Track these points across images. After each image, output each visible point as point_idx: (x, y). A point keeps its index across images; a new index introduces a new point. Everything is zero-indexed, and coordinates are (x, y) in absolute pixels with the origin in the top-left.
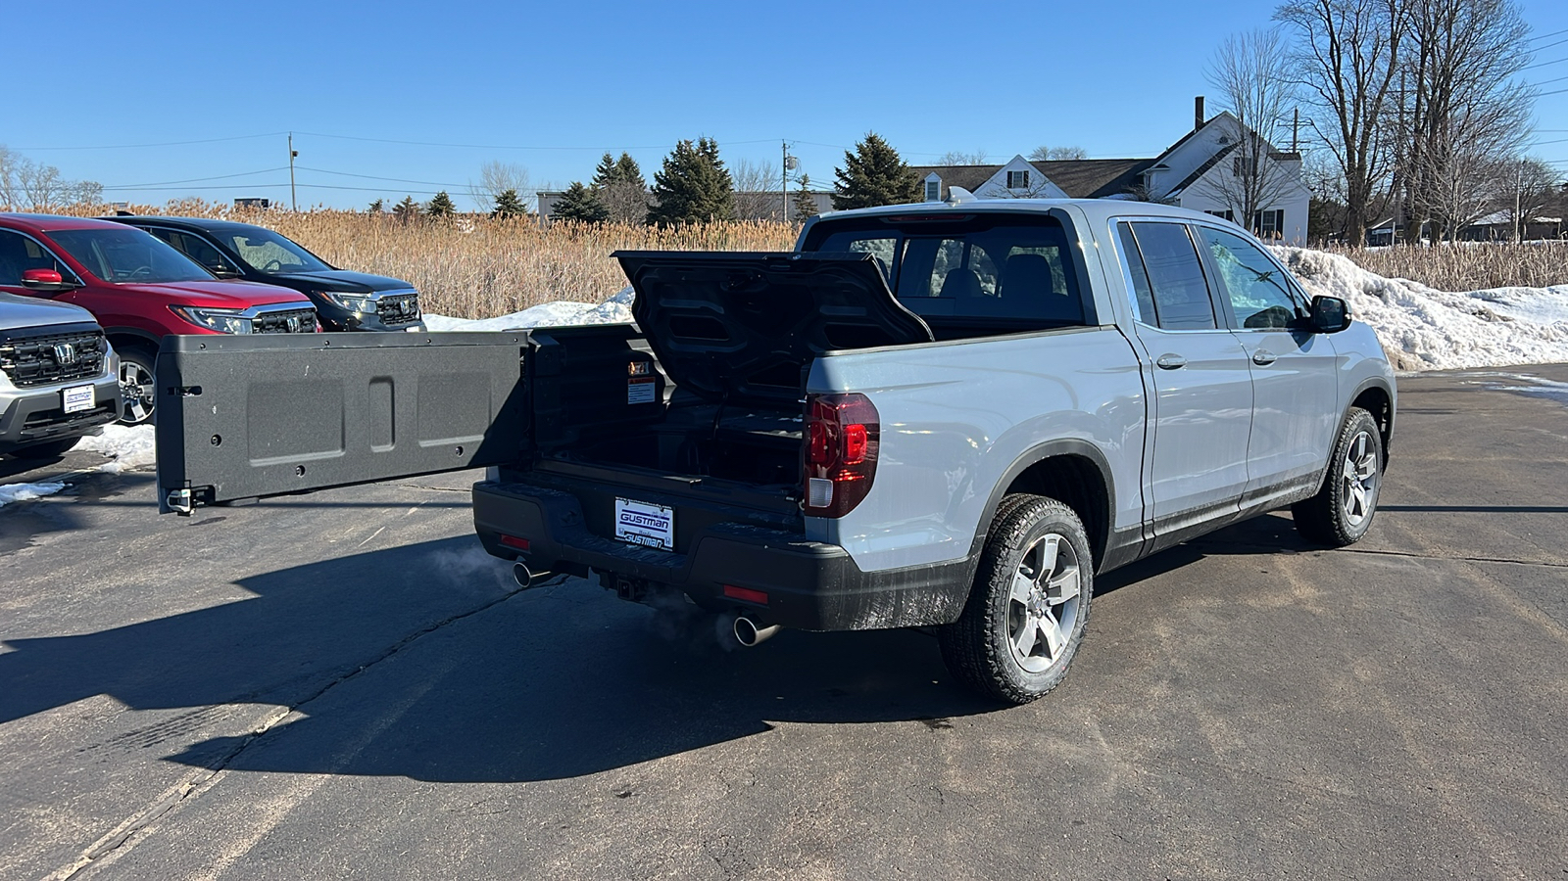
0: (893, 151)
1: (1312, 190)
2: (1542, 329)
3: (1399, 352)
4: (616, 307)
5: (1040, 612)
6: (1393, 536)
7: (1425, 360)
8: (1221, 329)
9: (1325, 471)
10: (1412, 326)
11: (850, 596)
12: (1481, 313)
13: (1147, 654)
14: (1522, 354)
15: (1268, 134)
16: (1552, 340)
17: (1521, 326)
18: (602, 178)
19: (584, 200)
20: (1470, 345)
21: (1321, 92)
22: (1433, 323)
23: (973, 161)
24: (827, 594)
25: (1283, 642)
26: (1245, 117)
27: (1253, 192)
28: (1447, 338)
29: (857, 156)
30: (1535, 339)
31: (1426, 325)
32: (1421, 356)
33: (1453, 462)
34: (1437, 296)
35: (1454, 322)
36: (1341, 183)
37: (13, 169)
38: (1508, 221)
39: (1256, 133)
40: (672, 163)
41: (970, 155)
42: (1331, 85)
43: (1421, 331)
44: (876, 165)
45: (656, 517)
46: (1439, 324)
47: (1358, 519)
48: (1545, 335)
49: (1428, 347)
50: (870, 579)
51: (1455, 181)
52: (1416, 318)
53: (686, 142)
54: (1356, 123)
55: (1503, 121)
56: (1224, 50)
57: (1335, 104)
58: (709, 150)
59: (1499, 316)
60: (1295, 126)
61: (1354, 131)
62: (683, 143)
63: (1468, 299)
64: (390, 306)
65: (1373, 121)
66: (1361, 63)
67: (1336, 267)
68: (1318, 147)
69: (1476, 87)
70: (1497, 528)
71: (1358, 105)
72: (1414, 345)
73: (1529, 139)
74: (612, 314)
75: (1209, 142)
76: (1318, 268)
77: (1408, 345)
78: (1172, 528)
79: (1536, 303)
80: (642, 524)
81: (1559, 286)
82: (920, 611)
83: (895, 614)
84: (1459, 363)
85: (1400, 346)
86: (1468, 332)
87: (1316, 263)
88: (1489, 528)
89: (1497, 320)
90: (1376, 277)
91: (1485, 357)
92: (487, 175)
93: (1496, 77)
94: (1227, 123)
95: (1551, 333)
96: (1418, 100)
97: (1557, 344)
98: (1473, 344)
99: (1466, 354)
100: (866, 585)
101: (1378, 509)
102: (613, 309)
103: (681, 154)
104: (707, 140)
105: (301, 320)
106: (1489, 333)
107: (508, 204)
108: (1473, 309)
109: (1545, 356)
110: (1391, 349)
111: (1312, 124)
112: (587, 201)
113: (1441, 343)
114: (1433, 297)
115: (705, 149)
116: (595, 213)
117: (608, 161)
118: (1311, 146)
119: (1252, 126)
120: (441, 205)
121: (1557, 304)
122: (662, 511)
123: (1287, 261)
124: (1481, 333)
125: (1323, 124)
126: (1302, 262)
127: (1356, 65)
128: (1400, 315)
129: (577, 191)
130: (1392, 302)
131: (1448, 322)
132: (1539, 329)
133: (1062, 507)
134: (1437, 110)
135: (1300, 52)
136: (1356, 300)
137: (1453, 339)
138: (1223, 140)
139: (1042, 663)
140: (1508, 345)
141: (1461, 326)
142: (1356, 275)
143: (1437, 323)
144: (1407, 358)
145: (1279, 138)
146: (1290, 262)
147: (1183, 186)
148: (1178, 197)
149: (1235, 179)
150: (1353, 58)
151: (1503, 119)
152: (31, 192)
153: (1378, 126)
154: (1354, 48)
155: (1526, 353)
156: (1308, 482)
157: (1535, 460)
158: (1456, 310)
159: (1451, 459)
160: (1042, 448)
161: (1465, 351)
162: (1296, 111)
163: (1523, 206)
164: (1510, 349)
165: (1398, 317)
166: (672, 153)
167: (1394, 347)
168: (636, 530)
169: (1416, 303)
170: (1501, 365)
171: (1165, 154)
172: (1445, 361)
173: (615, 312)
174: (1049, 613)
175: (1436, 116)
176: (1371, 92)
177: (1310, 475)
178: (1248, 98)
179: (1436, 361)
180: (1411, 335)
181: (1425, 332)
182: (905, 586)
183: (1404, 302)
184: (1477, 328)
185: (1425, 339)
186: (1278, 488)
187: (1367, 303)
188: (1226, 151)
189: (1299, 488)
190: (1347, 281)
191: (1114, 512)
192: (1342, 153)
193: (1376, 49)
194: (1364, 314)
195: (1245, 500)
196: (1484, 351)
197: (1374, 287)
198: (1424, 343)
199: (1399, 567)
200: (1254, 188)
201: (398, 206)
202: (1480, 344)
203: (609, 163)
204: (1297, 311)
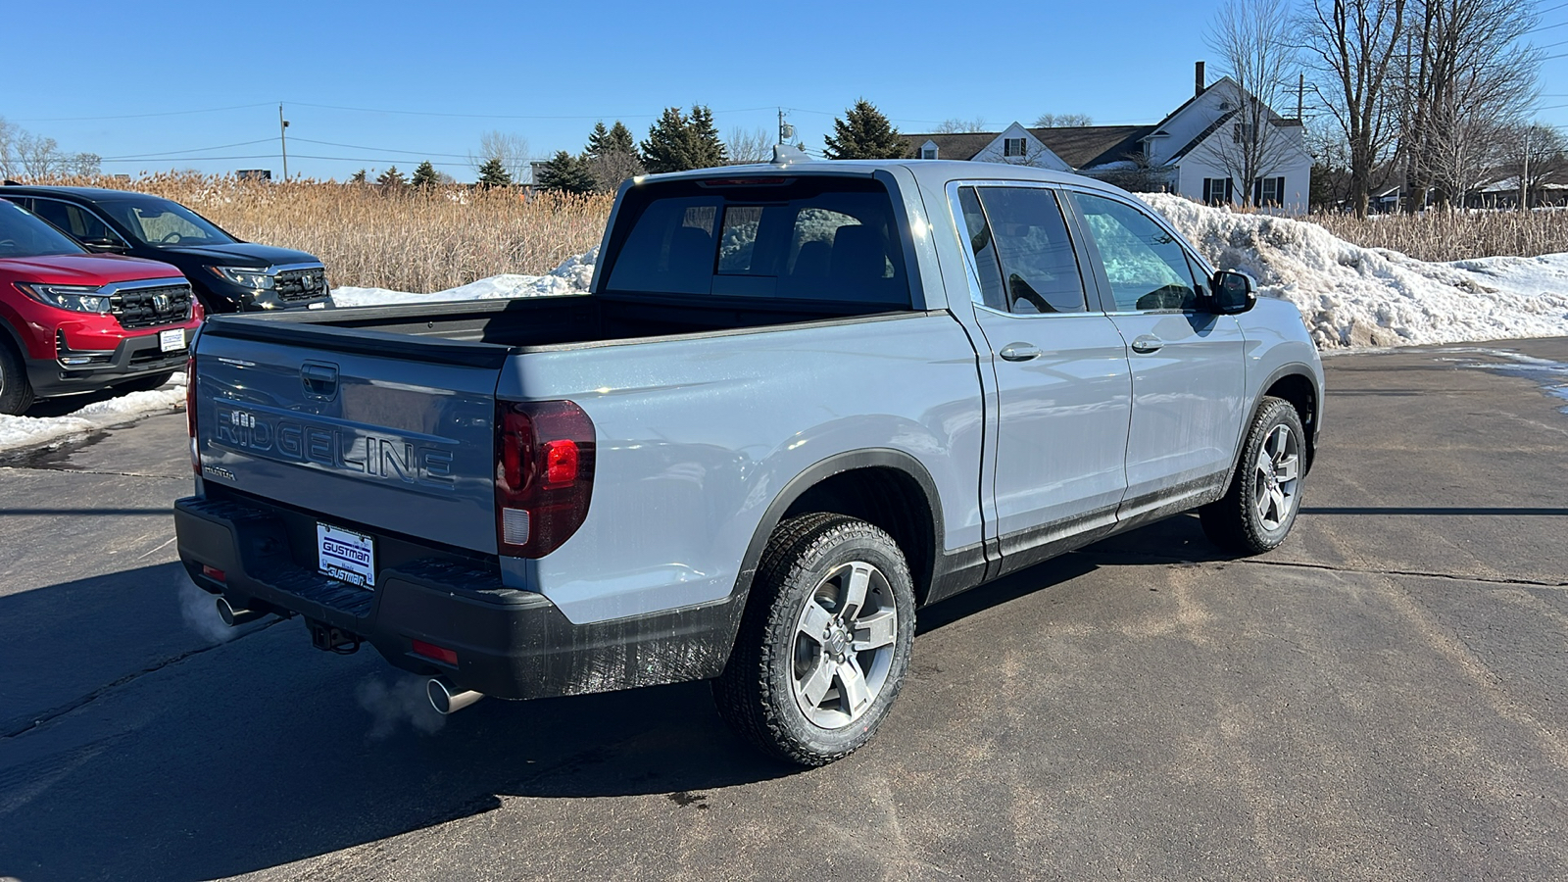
0: (883, 118)
1: (1315, 157)
2: (1528, 301)
3: (1373, 327)
4: (554, 280)
5: (841, 657)
6: (1313, 543)
7: (1400, 335)
8: (1093, 311)
9: (1232, 472)
10: (1388, 299)
11: (558, 655)
12: (1464, 284)
13: (982, 700)
14: (1504, 328)
15: (1268, 99)
16: (1538, 313)
17: (1505, 298)
18: (595, 147)
19: (570, 169)
20: (1449, 319)
21: (1325, 57)
22: (1410, 296)
23: (972, 128)
24: (523, 654)
25: (1148, 684)
26: (1245, 82)
27: (1253, 159)
28: (1425, 312)
29: (847, 123)
30: (1519, 312)
31: (1402, 298)
32: (1397, 331)
33: (1404, 452)
34: (1417, 266)
35: (1433, 294)
36: (1345, 150)
37: (11, 141)
38: (1517, 188)
39: (1256, 98)
40: (658, 131)
41: (969, 122)
42: (1335, 49)
43: (1397, 304)
44: (867, 132)
45: (357, 547)
46: (1417, 296)
47: (1272, 525)
48: (1531, 307)
49: (1404, 321)
50: (588, 632)
51: (1457, 147)
52: (1393, 290)
53: (673, 110)
54: (1360, 89)
55: (1509, 85)
56: (1224, 14)
57: (1338, 68)
58: (702, 121)
59: (1483, 288)
60: (1300, 92)
61: (1358, 97)
62: (670, 111)
63: (1452, 269)
64: (291, 281)
65: (1378, 84)
66: (1365, 26)
67: (1309, 237)
68: (1322, 112)
69: (1481, 50)
70: (1432, 534)
71: (1363, 70)
72: (1389, 320)
73: (1535, 104)
74: (549, 288)
75: (1210, 109)
76: (1290, 237)
77: (1382, 319)
78: (1025, 546)
79: (1522, 273)
80: (344, 556)
81: (1548, 255)
82: (666, 667)
83: (629, 672)
84: (1436, 337)
85: (1374, 320)
86: (1448, 305)
87: (1288, 232)
88: (1424, 533)
89: (1480, 292)
90: (1351, 246)
91: (1465, 331)
92: (487, 145)
93: (1503, 40)
94: (1227, 89)
95: (1537, 305)
96: (1423, 65)
97: (1542, 317)
98: (1452, 318)
99: (1444, 328)
100: (581, 640)
101: (1301, 511)
102: (550, 283)
103: (667, 122)
104: (701, 108)
105: (170, 298)
106: (1471, 305)
107: (493, 175)
108: (1456, 280)
109: (1529, 330)
110: (1364, 324)
111: (1317, 90)
112: (572, 170)
113: (1419, 316)
114: (1413, 268)
115: (698, 117)
116: (581, 183)
117: (600, 129)
118: (1315, 112)
119: (1253, 91)
120: (425, 175)
121: (1545, 275)
122: (363, 541)
123: (1257, 230)
124: (1461, 306)
125: (1326, 89)
126: (1273, 231)
127: (1361, 28)
128: (1377, 287)
129: (563, 160)
130: (1368, 273)
131: (1426, 294)
132: (1523, 301)
133: (867, 529)
134: (1442, 75)
135: (1303, 16)
136: (1330, 271)
137: (1431, 312)
138: (1224, 106)
139: (838, 719)
140: (1490, 319)
141: (1441, 299)
142: (1330, 245)
143: (1415, 296)
144: (1382, 333)
145: (1282, 105)
146: (1260, 231)
147: (1182, 153)
148: (1177, 165)
149: (1234, 146)
150: (1357, 21)
151: (1509, 83)
152: (29, 164)
153: (1382, 91)
154: (1359, 11)
155: (1508, 327)
156: (1209, 484)
157: (1494, 449)
158: (1437, 282)
159: (1403, 448)
160: (834, 460)
161: (1443, 325)
162: (1302, 76)
163: (1533, 173)
164: (1491, 322)
165: (1374, 289)
166: (659, 121)
167: (1367, 320)
168: (339, 563)
169: (1394, 274)
170: (1482, 340)
171: (1165, 121)
172: (1421, 336)
173: (553, 285)
174: (853, 660)
175: (1441, 78)
176: (1376, 56)
177: (1211, 477)
178: (1248, 63)
179: (1412, 336)
180: (1385, 308)
181: (1401, 305)
182: (639, 638)
183: (1381, 273)
184: (1458, 301)
185: (1401, 312)
186: (1169, 493)
187: (1342, 273)
188: (1227, 117)
189: (1199, 491)
190: (1321, 251)
191: (942, 531)
192: (1346, 119)
193: (1381, 12)
194: (1338, 286)
195: (1124, 510)
196: (1463, 325)
197: (1350, 257)
198: (1400, 317)
199: (1311, 581)
200: (1254, 155)
201: (382, 176)
202: (1460, 317)
203: (602, 131)
204: (1198, 288)
